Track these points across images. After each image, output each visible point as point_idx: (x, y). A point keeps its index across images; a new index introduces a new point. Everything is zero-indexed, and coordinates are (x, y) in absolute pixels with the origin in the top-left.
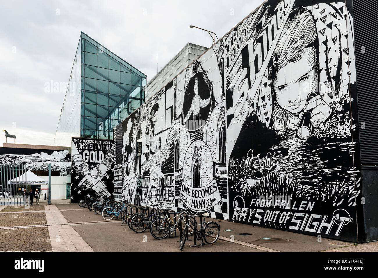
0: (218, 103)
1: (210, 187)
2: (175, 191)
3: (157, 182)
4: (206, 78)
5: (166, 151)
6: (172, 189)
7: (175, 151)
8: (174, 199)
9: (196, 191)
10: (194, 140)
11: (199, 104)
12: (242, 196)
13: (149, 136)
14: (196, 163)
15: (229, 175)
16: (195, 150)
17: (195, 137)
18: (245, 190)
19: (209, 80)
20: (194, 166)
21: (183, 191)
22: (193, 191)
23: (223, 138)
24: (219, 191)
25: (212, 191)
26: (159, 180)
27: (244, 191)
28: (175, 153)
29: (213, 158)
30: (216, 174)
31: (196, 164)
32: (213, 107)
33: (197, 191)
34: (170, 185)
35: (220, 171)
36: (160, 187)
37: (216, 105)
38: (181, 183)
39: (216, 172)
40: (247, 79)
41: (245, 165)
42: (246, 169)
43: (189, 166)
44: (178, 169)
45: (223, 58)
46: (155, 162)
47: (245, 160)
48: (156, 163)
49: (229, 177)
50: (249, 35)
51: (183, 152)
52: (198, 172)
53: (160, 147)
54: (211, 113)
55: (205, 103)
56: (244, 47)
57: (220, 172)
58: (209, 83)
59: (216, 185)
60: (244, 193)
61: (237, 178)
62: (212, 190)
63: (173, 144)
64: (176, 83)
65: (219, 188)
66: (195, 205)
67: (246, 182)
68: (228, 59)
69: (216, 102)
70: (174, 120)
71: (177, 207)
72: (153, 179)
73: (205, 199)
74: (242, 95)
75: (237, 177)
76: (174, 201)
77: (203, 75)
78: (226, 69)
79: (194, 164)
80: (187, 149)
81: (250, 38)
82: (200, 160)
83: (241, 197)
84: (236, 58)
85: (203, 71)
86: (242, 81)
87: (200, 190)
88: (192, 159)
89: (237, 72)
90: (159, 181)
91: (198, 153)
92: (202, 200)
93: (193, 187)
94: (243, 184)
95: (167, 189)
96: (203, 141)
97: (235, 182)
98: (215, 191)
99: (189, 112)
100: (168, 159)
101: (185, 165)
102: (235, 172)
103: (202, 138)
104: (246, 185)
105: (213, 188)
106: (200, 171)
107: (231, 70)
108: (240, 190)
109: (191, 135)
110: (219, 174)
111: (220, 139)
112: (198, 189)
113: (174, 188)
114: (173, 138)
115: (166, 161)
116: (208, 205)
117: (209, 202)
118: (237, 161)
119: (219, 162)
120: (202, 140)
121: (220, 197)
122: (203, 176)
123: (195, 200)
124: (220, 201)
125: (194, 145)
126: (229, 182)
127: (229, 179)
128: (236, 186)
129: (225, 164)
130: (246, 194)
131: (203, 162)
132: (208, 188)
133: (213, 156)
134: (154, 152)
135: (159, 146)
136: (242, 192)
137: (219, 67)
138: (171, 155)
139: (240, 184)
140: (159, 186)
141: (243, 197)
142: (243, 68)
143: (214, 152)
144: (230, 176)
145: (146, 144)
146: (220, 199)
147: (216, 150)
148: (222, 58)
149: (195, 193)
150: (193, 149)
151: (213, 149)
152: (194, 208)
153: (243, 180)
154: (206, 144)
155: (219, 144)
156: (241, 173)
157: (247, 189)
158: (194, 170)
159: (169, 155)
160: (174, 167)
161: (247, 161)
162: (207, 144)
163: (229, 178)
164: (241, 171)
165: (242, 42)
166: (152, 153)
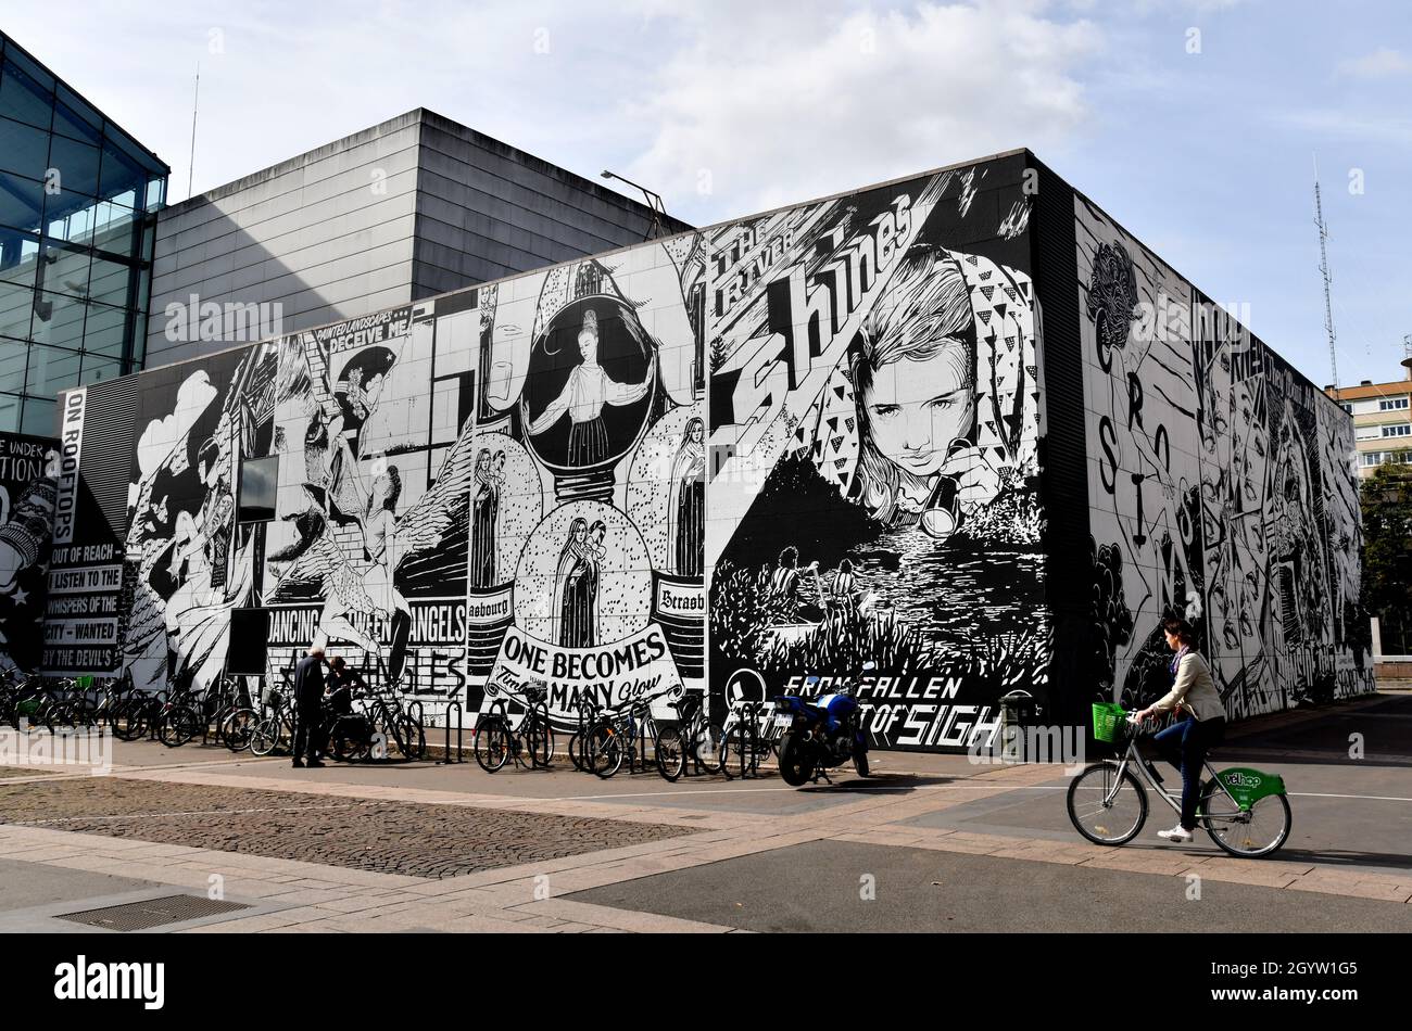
0: (678, 405)
1: (635, 645)
2: (467, 657)
3: (370, 624)
4: (632, 322)
5: (430, 520)
6: (456, 652)
7: (477, 522)
8: (459, 686)
9: (572, 657)
10: (574, 499)
11: (601, 392)
12: (757, 671)
13: (328, 456)
14: (576, 571)
15: (711, 611)
16: (573, 531)
17: (576, 490)
18: (770, 654)
19: (643, 330)
20: (569, 579)
21: (513, 658)
22: (560, 658)
23: (695, 506)
24: (674, 657)
25: (644, 658)
26: (380, 621)
27: (766, 655)
28: (476, 531)
29: (653, 560)
30: (662, 609)
31: (578, 573)
32: (659, 412)
33: (579, 656)
34: (442, 639)
35: (680, 599)
36: (385, 643)
37: (669, 409)
38: (504, 632)
39: (662, 601)
40: (783, 365)
41: (769, 588)
42: (772, 598)
43: (542, 579)
44: (486, 583)
45: (703, 286)
46: (361, 554)
47: (771, 572)
48: (367, 558)
49: (713, 616)
50: (793, 255)
51: (514, 531)
52: (584, 598)
53: (390, 504)
54: (651, 426)
55: (624, 394)
56: (776, 279)
57: (677, 602)
58: (643, 340)
59: (662, 639)
60: (765, 663)
61: (743, 620)
62: (642, 656)
63: (468, 500)
65: (673, 650)
66: (568, 702)
67: (772, 633)
68: (719, 295)
69: (671, 401)
70: (475, 421)
71: (478, 711)
72: (345, 616)
73: (611, 683)
74: (768, 402)
75: (741, 619)
76: (464, 691)
77: (621, 309)
78: (710, 319)
79: (567, 571)
80: (538, 524)
81: (795, 263)
82: (595, 562)
83: (754, 673)
84: (748, 300)
85: (621, 297)
86: (767, 364)
87: (594, 656)
88: (558, 556)
89: (751, 338)
90: (377, 624)
91: (589, 541)
92: (602, 686)
93: (561, 645)
94: (761, 638)
95: (425, 652)
96: (613, 507)
97: (735, 631)
98: (654, 658)
99: (551, 406)
100: (435, 546)
101: (522, 572)
102: (733, 605)
103: (610, 496)
104: (771, 641)
105: (648, 649)
106: (594, 596)
107: (730, 327)
108: (752, 654)
109: (557, 480)
110: (674, 607)
111: (680, 508)
112: (583, 652)
113: (467, 646)
114: (468, 479)
115: (423, 553)
116: (628, 698)
117: (631, 691)
118: (742, 574)
119: (675, 573)
120: (610, 502)
121: (676, 673)
122: (607, 612)
123: (565, 687)
124: (677, 685)
125: (570, 511)
126: (711, 633)
127: (712, 625)
128: (736, 643)
129: (700, 581)
130: (772, 665)
131: (609, 568)
132: (628, 648)
133: (652, 553)
134: (358, 516)
135: (388, 496)
136: (757, 658)
137: (687, 307)
138: (454, 534)
139: (753, 638)
140: (378, 639)
141: (761, 672)
142: (772, 331)
143: (657, 543)
144: (716, 615)
145: (306, 481)
146: (676, 680)
147: (663, 537)
148: (700, 285)
149: (567, 665)
150: (567, 526)
151: (652, 534)
152: (563, 709)
153: (761, 626)
154: (626, 516)
156: (757, 607)
157: (774, 651)
159: (444, 535)
160: (469, 577)
161: (778, 575)
162: (629, 515)
163: (710, 622)
164: (756, 602)
165: (770, 264)
166: (343, 519)
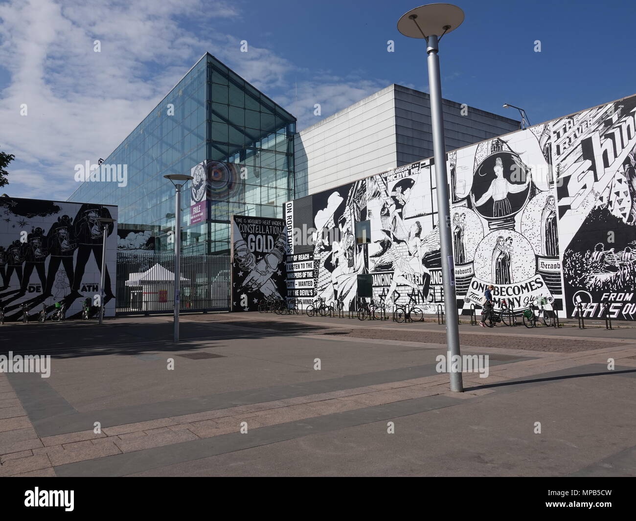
0: (542, 191)
1: (530, 283)
3: (413, 278)
7: (455, 240)
9: (501, 288)
10: (497, 229)
11: (506, 189)
13: (390, 218)
16: (498, 241)
17: (498, 226)
18: (593, 285)
20: (497, 259)
21: (475, 289)
23: (553, 230)
24: (547, 287)
25: (534, 287)
26: (417, 277)
27: (591, 285)
28: (454, 243)
29: (535, 250)
30: (541, 269)
31: (501, 257)
32: (533, 194)
36: (420, 285)
37: (538, 193)
38: (471, 279)
39: (540, 266)
40: (591, 172)
41: (590, 259)
42: (592, 263)
43: (486, 260)
44: (462, 262)
46: (407, 253)
47: (591, 254)
48: (410, 255)
49: (565, 271)
50: (593, 128)
51: (472, 242)
52: (505, 266)
53: (418, 235)
54: (530, 200)
55: (517, 188)
56: (585, 138)
57: (547, 266)
59: (542, 280)
60: (591, 288)
64: (454, 158)
65: (547, 284)
69: (539, 190)
72: (403, 275)
73: (520, 297)
74: (584, 187)
77: (512, 156)
78: (554, 156)
79: (497, 257)
80: (483, 239)
81: (594, 131)
82: (509, 252)
83: (586, 292)
85: (512, 151)
86: (583, 172)
88: (492, 251)
89: (575, 162)
91: (505, 245)
92: (516, 298)
93: (496, 284)
94: (588, 279)
95: (437, 287)
96: (515, 231)
98: (538, 287)
99: (484, 195)
100: (438, 249)
101: (476, 257)
103: (513, 227)
104: (593, 279)
105: (536, 284)
106: (509, 265)
107: (565, 159)
108: (585, 285)
109: (489, 223)
110: (546, 268)
115: (434, 252)
117: (529, 300)
118: (577, 254)
119: (546, 255)
120: (513, 230)
121: (549, 293)
123: (499, 299)
127: (564, 274)
129: (558, 258)
130: (594, 289)
132: (526, 284)
133: (534, 248)
134: (405, 240)
135: (416, 232)
136: (587, 287)
137: (543, 153)
139: (584, 279)
140: (417, 283)
141: (589, 292)
142: (585, 159)
143: (537, 244)
145: (382, 229)
146: (549, 295)
148: (549, 144)
149: (500, 291)
151: (534, 241)
153: (588, 274)
154: (521, 234)
155: (545, 235)
156: (586, 267)
157: (595, 284)
158: (498, 264)
161: (595, 254)
162: (523, 234)
164: (585, 265)
165: (582, 133)
166: (399, 241)
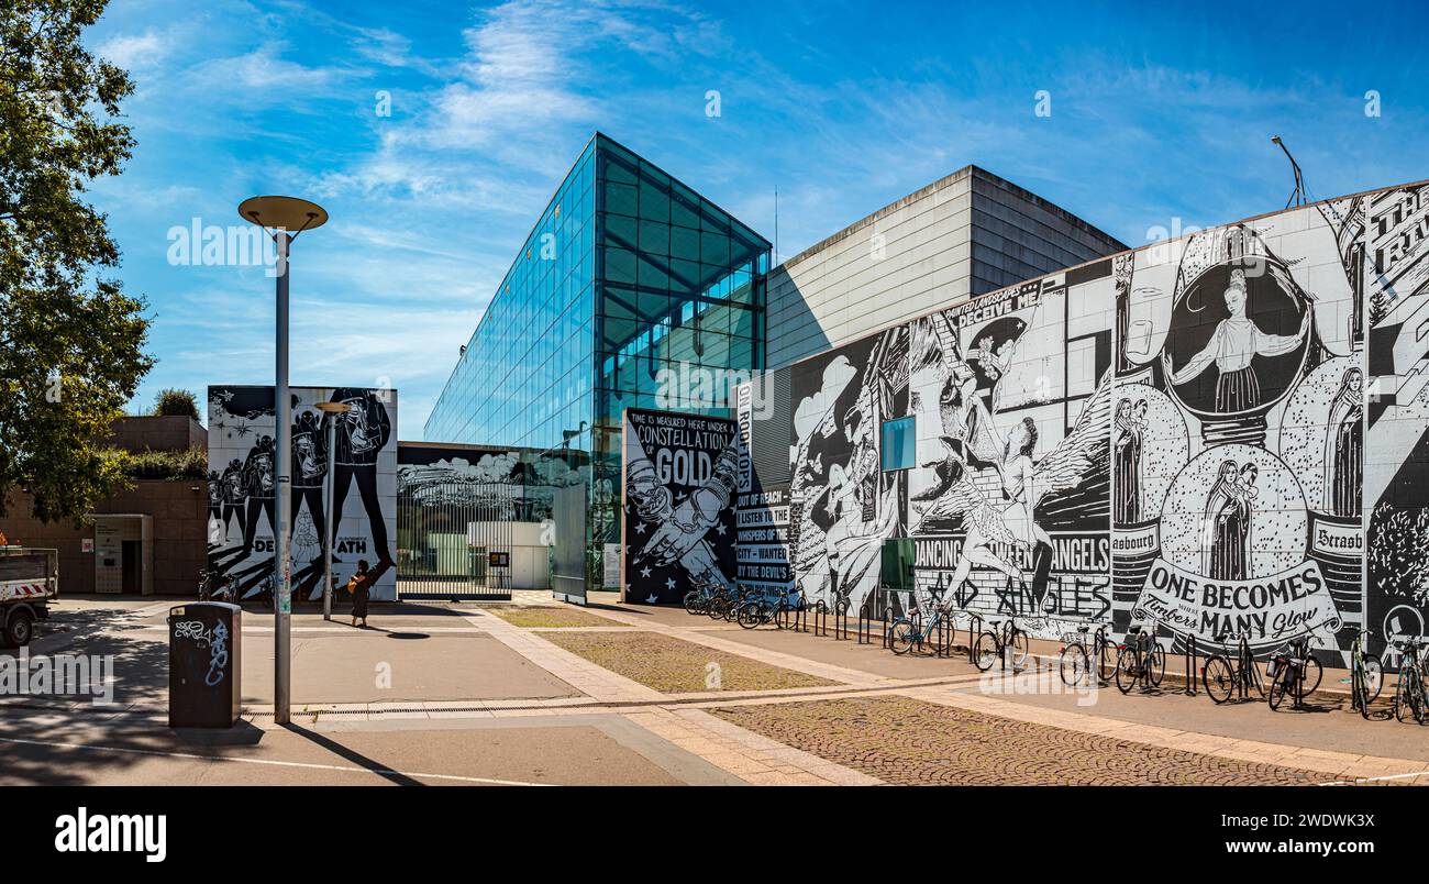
0: (1335, 355)
1: (1290, 579)
2: (1112, 584)
3: (1011, 553)
4: (1284, 279)
5: (1069, 463)
6: (1100, 580)
7: (1119, 464)
8: (1105, 610)
10: (1222, 442)
11: (1251, 344)
12: (1413, 606)
13: (963, 411)
14: (1226, 509)
15: (1369, 550)
17: (1224, 434)
19: (1297, 286)
20: (1219, 517)
21: (1160, 588)
22: (1211, 589)
23: (1353, 450)
25: (1299, 592)
26: (1021, 550)
28: (1117, 472)
29: (1308, 501)
31: (1228, 511)
32: (1315, 362)
34: (1085, 568)
35: (1338, 538)
36: (1028, 569)
37: (1325, 359)
38: (1151, 564)
39: (1317, 540)
41: (1428, 530)
43: (1190, 517)
44: (1129, 519)
45: (1362, 246)
46: (1000, 494)
48: (1006, 497)
51: (1158, 472)
52: (1235, 535)
53: (1027, 450)
55: (1276, 345)
57: (1334, 540)
58: (1297, 296)
59: (1318, 574)
61: (1401, 559)
62: (1297, 589)
63: (1108, 445)
64: (1127, 268)
65: (1329, 585)
66: (1220, 629)
68: (1379, 253)
69: (1328, 352)
70: (1113, 373)
71: (1124, 632)
72: (987, 546)
73: (1265, 614)
76: (1109, 614)
77: (1274, 268)
79: (1217, 509)
80: (1185, 466)
82: (1246, 502)
83: (1412, 609)
84: (1410, 259)
85: (1273, 257)
86: (1428, 320)
87: (1246, 588)
88: (1206, 496)
89: (1413, 294)
90: (1019, 554)
91: (1240, 482)
92: (1255, 616)
93: (1212, 577)
96: (1265, 450)
97: (1394, 569)
98: (1310, 592)
99: (1197, 357)
101: (1168, 510)
102: (1392, 545)
103: (1261, 440)
105: (1303, 584)
106: (1246, 533)
108: (1410, 591)
109: (1204, 425)
110: (1331, 545)
111: (1337, 452)
113: (1111, 575)
114: (1108, 426)
115: (1063, 493)
116: (1282, 628)
117: (1286, 621)
118: (1402, 516)
119: (1332, 514)
120: (1262, 446)
121: (1332, 607)
122: (1260, 548)
123: (1216, 615)
124: (1334, 618)
125: (1219, 454)
126: (1369, 571)
127: (1371, 563)
128: (1394, 581)
129: (1358, 521)
131: (1262, 508)
132: (1282, 582)
134: (995, 461)
135: (1024, 444)
136: (1416, 596)
138: (1095, 475)
139: (1411, 577)
140: (1020, 567)
143: (1313, 485)
144: (1375, 554)
145: (942, 434)
146: (1333, 613)
151: (1307, 476)
152: (1213, 636)
154: (1279, 459)
155: (1333, 463)
156: (1416, 547)
158: (1219, 528)
159: (1084, 476)
160: (1111, 513)
162: (1283, 458)
163: (1369, 560)
164: (1415, 542)
166: (981, 464)
